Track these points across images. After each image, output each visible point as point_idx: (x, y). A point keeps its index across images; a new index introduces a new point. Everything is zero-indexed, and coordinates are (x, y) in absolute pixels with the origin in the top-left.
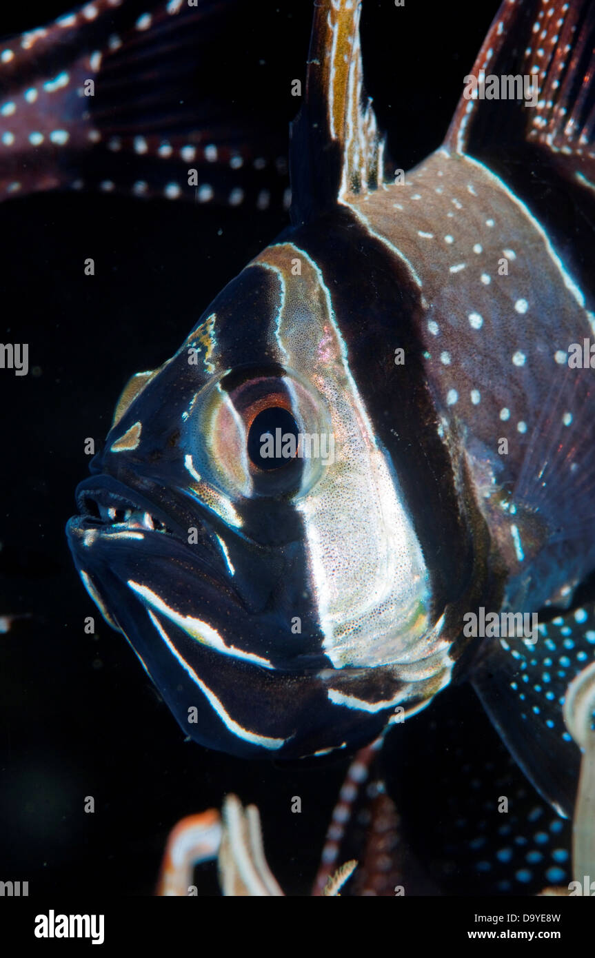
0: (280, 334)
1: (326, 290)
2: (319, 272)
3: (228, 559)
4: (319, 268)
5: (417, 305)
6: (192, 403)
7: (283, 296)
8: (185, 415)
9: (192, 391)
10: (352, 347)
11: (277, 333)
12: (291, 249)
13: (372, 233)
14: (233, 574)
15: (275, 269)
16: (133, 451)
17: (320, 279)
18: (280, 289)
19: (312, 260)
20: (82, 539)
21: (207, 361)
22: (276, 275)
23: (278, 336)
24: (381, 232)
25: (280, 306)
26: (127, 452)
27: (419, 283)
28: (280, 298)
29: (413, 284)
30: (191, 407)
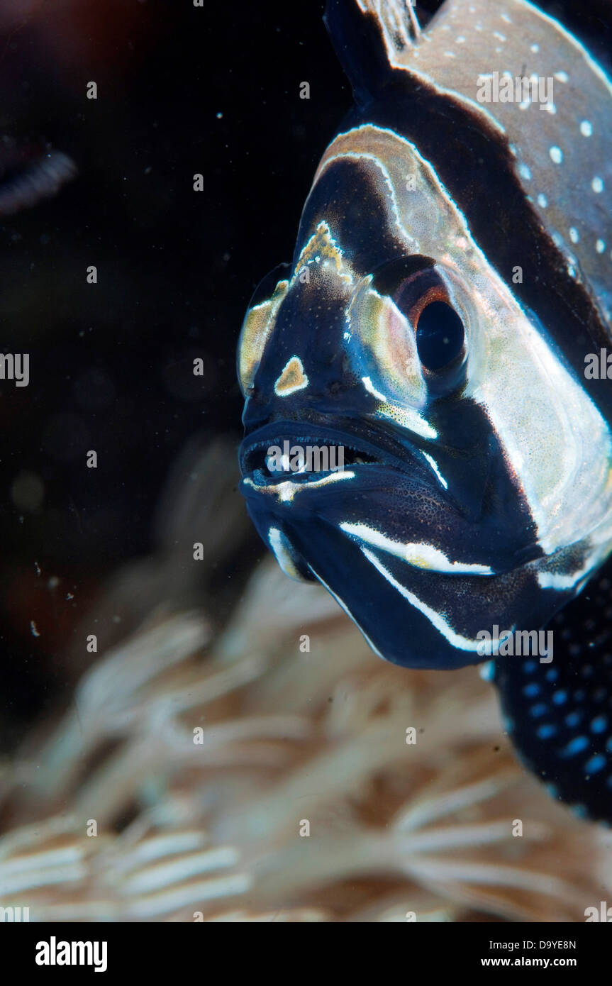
0: (400, 223)
1: (427, 164)
2: (412, 146)
3: (438, 474)
4: (411, 142)
5: (507, 153)
6: (348, 321)
7: (388, 181)
8: (346, 335)
9: (341, 309)
10: (469, 216)
11: (398, 222)
12: (373, 131)
13: (441, 90)
14: (446, 487)
15: (368, 156)
16: (306, 389)
17: (417, 153)
18: (383, 176)
19: (401, 136)
20: (276, 495)
21: (341, 273)
22: (371, 162)
23: (400, 226)
24: (446, 86)
25: (391, 193)
26: (300, 391)
27: (502, 130)
28: (386, 186)
29: (496, 132)
30: (350, 326)
